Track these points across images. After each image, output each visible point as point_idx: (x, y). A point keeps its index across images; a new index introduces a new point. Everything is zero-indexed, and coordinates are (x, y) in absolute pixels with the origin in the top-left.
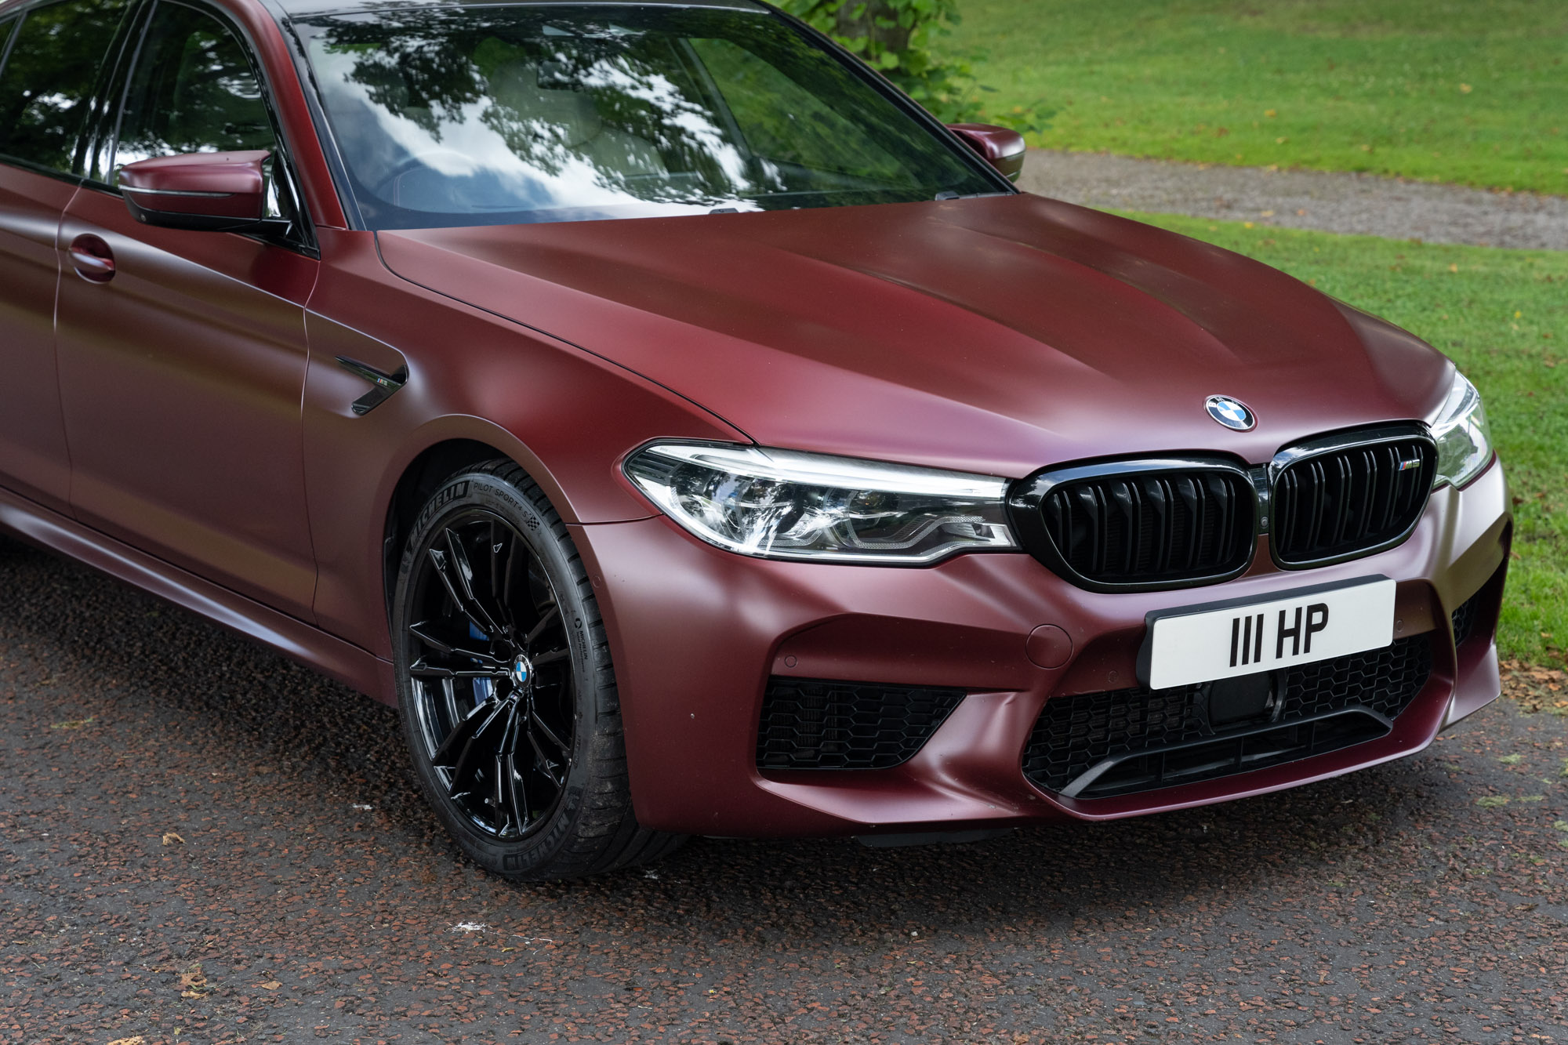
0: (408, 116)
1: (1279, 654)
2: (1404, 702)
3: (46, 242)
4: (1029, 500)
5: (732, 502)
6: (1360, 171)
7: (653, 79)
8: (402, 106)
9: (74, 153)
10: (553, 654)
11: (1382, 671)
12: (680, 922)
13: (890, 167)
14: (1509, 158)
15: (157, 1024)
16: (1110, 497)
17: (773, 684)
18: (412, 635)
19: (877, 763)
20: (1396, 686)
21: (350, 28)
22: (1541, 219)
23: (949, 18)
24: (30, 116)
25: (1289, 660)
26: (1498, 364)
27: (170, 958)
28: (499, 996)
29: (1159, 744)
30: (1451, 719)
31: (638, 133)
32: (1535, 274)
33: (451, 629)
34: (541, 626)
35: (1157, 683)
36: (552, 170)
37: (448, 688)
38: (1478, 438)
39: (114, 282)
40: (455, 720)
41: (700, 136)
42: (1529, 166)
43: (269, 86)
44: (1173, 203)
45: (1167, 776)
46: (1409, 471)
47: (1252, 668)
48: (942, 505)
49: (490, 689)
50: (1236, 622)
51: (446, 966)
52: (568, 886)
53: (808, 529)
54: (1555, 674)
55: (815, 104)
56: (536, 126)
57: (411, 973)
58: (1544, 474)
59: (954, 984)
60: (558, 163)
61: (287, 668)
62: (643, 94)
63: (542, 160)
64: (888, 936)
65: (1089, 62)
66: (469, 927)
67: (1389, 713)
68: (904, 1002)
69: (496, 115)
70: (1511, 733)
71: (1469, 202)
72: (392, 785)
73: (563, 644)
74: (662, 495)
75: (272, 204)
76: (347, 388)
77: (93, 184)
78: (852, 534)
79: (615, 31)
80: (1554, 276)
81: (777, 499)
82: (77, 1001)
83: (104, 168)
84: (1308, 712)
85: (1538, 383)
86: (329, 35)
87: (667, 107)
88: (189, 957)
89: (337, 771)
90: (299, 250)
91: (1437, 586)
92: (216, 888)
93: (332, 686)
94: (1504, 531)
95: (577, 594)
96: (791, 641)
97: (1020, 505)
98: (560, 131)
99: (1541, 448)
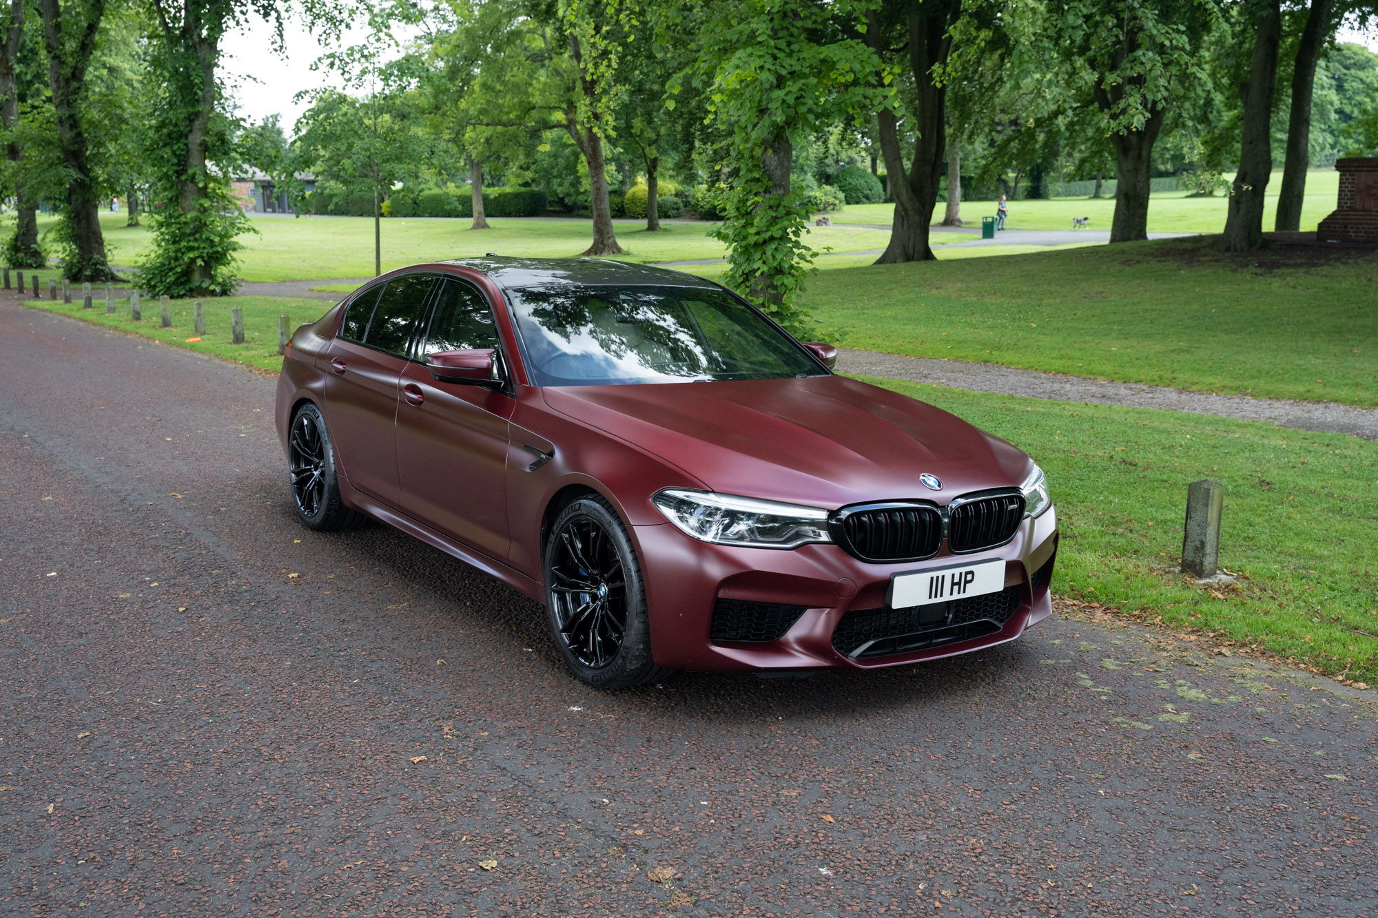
0: (556, 332)
1: (951, 594)
2: (1008, 616)
3: (393, 386)
4: (838, 520)
5: (702, 517)
6: (986, 362)
7: (666, 316)
8: (554, 327)
9: (407, 345)
10: (618, 584)
11: (998, 602)
12: (673, 710)
13: (771, 358)
14: (1053, 358)
15: (432, 750)
16: (875, 519)
17: (718, 601)
18: (553, 573)
19: (765, 639)
20: (1004, 609)
21: (532, 293)
22: (1068, 386)
23: (801, 290)
24: (387, 328)
25: (956, 597)
26: (1049, 455)
27: (438, 719)
28: (589, 742)
29: (895, 634)
30: (1029, 624)
31: (659, 342)
32: (1066, 413)
33: (571, 571)
34: (612, 571)
35: (895, 606)
36: (620, 357)
37: (568, 597)
38: (1044, 495)
39: (422, 406)
40: (571, 612)
41: (686, 343)
42: (1063, 362)
43: (495, 318)
44: (900, 374)
45: (899, 648)
46: (1013, 510)
47: (939, 600)
48: (796, 521)
49: (588, 599)
50: (932, 578)
51: (564, 727)
52: (621, 690)
53: (736, 530)
54: (1076, 602)
55: (738, 328)
56: (613, 337)
57: (549, 730)
58: (1071, 507)
59: (799, 743)
60: (622, 353)
61: (495, 582)
62: (662, 323)
63: (615, 352)
64: (768, 719)
65: (863, 308)
66: (576, 709)
67: (1001, 621)
68: (775, 751)
69: (595, 331)
70: (1055, 630)
71: (1035, 378)
72: (541, 640)
73: (622, 580)
74: (670, 513)
75: (495, 371)
76: (527, 458)
77: (415, 361)
78: (756, 533)
79: (653, 297)
80: (1075, 414)
81: (722, 517)
82: (396, 738)
83: (420, 352)
84: (964, 620)
85: (1068, 464)
86: (523, 296)
87: (672, 330)
88: (447, 719)
89: (517, 632)
90: (506, 395)
91: (1025, 564)
92: (460, 686)
93: (515, 592)
94: (1055, 538)
95: (629, 557)
96: (727, 582)
97: (834, 522)
98: (624, 340)
99: (1069, 495)
